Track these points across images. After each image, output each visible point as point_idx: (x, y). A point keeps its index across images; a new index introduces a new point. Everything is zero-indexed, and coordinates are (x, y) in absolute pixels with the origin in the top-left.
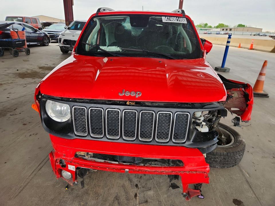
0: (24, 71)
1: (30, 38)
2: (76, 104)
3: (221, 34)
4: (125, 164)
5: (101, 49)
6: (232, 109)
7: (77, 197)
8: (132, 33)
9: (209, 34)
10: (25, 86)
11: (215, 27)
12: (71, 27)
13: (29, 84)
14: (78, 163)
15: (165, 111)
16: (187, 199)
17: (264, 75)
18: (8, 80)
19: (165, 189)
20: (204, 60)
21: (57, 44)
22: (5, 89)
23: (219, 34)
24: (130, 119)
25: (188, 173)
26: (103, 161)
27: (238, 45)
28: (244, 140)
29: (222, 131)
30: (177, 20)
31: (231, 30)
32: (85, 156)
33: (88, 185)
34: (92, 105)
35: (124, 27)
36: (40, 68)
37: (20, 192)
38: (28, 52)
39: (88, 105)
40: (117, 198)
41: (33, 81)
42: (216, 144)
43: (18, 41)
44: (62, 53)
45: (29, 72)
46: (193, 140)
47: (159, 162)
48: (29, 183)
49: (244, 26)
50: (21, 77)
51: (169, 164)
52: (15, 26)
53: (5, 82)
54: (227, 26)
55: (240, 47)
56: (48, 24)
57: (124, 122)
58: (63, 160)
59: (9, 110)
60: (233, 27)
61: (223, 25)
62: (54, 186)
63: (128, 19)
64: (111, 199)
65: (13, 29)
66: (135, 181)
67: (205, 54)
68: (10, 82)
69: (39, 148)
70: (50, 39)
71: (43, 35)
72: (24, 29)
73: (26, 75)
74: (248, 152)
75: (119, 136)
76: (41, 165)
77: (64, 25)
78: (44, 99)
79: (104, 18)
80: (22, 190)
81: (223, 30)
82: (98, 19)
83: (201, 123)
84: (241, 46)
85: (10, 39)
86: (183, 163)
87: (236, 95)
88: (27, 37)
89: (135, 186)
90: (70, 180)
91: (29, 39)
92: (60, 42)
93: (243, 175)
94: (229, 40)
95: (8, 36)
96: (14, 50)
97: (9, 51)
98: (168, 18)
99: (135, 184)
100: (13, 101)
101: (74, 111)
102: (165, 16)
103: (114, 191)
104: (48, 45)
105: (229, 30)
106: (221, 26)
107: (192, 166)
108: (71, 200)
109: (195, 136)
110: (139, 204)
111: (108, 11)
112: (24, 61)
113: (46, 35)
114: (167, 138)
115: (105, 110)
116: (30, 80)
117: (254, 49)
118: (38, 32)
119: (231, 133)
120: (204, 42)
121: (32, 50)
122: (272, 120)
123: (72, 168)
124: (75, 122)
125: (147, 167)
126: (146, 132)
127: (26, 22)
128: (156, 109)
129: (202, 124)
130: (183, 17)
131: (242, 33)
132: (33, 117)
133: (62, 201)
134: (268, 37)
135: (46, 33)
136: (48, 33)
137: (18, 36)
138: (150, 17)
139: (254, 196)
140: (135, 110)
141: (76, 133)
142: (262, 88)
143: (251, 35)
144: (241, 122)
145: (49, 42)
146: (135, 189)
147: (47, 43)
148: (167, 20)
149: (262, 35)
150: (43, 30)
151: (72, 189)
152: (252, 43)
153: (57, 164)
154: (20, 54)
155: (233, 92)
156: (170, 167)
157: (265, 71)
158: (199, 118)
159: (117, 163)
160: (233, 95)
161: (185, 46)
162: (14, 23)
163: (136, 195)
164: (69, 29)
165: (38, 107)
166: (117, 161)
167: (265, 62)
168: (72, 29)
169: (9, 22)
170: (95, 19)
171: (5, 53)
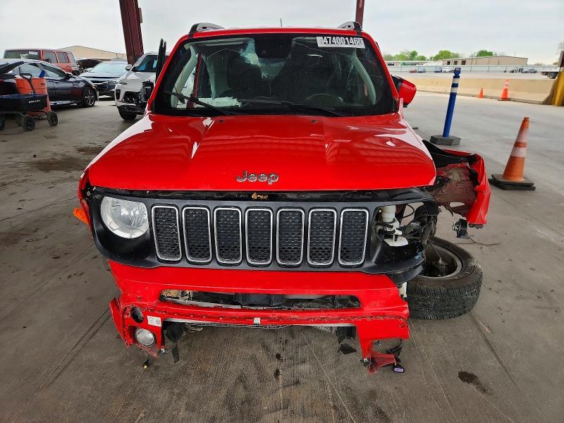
0: (47, 157)
1: (57, 91)
2: (157, 201)
3: (445, 72)
4: (252, 308)
5: (201, 103)
6: (453, 205)
7: (166, 380)
8: (264, 75)
9: (420, 72)
10: (52, 185)
11: (431, 59)
12: (140, 66)
13: (59, 181)
14: (166, 312)
15: (324, 208)
16: (371, 370)
17: (525, 145)
18: (17, 176)
19: (331, 360)
20: (398, 116)
21: (113, 103)
22: (13, 194)
23: (441, 71)
24: (259, 224)
25: (369, 319)
26: (212, 305)
27: (478, 93)
28: (480, 266)
29: (439, 251)
30: (347, 43)
31: (464, 62)
32: (178, 298)
33: (185, 359)
34: (189, 202)
35: (243, 59)
36: (81, 150)
37: (57, 377)
38: (54, 121)
39: (181, 203)
40: (241, 379)
41: (68, 175)
42: (419, 265)
43: (32, 99)
44: (122, 119)
45: (58, 158)
46: (377, 259)
47: (316, 302)
48: (72, 360)
49: (490, 54)
50: (42, 170)
51: (334, 304)
52: (25, 68)
53: (11, 180)
54: (457, 56)
55: (481, 96)
56: (92, 63)
57: (249, 231)
58: (138, 309)
59: (23, 232)
60: (468, 57)
61: (449, 53)
62: (121, 363)
63: (251, 45)
64: (231, 380)
65: (21, 75)
66: (276, 348)
67: (401, 105)
68: (20, 179)
69: (88, 299)
70: (98, 93)
71: (82, 85)
72: (43, 74)
73: (51, 164)
74: (490, 289)
75: (241, 259)
76: (94, 329)
77: (126, 64)
78: (97, 196)
79: (205, 43)
80: (59, 374)
81: (449, 63)
82: (193, 46)
83: (394, 231)
84: (484, 94)
85: (16, 96)
86: (359, 302)
87: (456, 175)
88: (49, 89)
89: (275, 357)
90: (151, 347)
91: (55, 94)
92: (118, 98)
93: (480, 330)
94: (457, 81)
95: (12, 88)
96: (24, 117)
97: (15, 119)
98: (328, 40)
99: (275, 354)
100: (30, 216)
101: (155, 215)
102: (323, 36)
103: (236, 367)
104: (93, 106)
105: (460, 62)
106: (443, 56)
107: (375, 306)
108: (155, 386)
109: (380, 253)
110: (284, 387)
111: (211, 30)
112: (45, 137)
113: (88, 85)
114: (329, 257)
115: (212, 210)
116: (61, 174)
117: (509, 100)
118: (71, 80)
119: (456, 255)
120: (400, 84)
121: (61, 116)
122: (539, 231)
123: (155, 321)
124: (158, 235)
125: (294, 312)
126: (290, 248)
127: (47, 60)
128: (306, 205)
129: (395, 233)
130: (357, 37)
131: (486, 69)
132: (71, 244)
133: (138, 388)
134: (540, 74)
135: (89, 80)
136: (93, 82)
137: (33, 88)
138: (294, 39)
139: (499, 365)
140: (267, 208)
141: (159, 256)
142: (522, 172)
143: (505, 72)
144: (469, 230)
145: (96, 99)
146: (276, 363)
147: (92, 101)
148: (327, 42)
149: (527, 70)
150: (82, 75)
151: (157, 368)
152: (505, 87)
153: (126, 317)
154: (38, 124)
155: (450, 171)
156: (336, 311)
157: (526, 139)
158: (391, 224)
159: (239, 307)
160: (451, 177)
161: (366, 93)
162: (22, 63)
163: (277, 373)
164: (135, 70)
165: (86, 213)
166: (238, 304)
167: (526, 120)
168: (141, 71)
169: (11, 61)
170: (187, 46)
171: (7, 124)
